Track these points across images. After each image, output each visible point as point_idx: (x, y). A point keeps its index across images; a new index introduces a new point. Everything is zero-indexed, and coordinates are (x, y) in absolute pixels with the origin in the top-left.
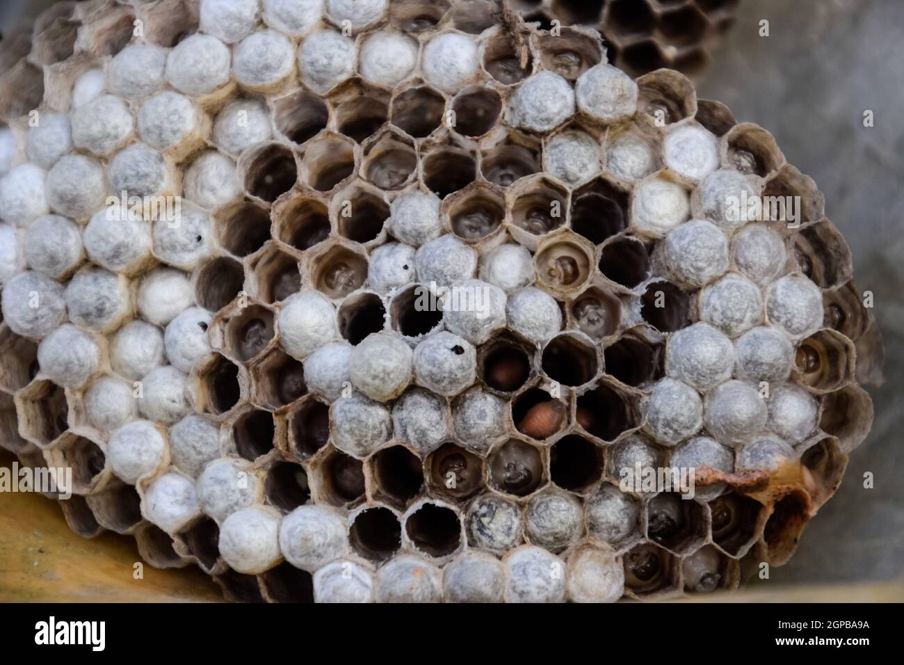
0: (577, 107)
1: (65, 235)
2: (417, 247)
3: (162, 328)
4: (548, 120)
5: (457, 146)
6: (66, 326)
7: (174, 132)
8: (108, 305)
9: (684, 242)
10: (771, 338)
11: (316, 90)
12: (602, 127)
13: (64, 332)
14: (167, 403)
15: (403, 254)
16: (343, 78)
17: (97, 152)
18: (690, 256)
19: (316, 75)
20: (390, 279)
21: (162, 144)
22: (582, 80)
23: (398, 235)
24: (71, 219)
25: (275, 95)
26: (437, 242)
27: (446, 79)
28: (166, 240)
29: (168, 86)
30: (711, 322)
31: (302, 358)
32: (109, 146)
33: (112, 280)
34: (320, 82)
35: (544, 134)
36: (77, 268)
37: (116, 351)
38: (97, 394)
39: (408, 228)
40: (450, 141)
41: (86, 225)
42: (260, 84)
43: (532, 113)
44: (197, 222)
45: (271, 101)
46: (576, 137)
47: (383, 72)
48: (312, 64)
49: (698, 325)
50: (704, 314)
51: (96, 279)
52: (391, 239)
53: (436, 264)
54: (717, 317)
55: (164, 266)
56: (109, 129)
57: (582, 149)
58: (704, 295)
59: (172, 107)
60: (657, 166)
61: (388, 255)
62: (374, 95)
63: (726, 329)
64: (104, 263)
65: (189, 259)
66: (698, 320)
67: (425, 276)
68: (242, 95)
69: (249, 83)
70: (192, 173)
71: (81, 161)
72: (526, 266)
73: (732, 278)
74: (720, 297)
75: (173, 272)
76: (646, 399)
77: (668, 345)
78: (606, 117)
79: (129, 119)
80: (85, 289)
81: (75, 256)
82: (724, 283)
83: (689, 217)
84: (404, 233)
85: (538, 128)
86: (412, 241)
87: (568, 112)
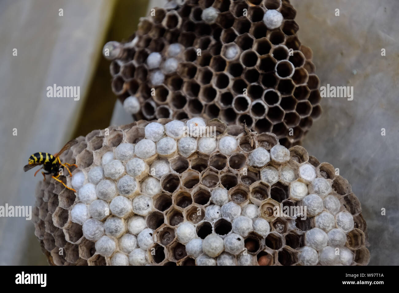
0: (271, 159)
1: (104, 206)
2: (221, 206)
3: (136, 236)
4: (262, 163)
5: (231, 172)
6: (105, 236)
7: (139, 171)
8: (119, 229)
9: (309, 201)
10: (339, 232)
11: (184, 155)
12: (279, 165)
13: (104, 238)
14: (140, 260)
15: (216, 208)
16: (193, 151)
17: (113, 178)
18: (312, 206)
19: (184, 151)
20: (213, 217)
21: (135, 175)
22: (272, 150)
23: (214, 202)
24: (105, 201)
25: (170, 158)
26: (228, 204)
27: (227, 151)
28: (137, 207)
29: (135, 156)
30: (319, 227)
31: (185, 244)
32: (117, 176)
33: (120, 220)
34: (186, 153)
35: (261, 168)
36: (108, 216)
37: (121, 244)
38: (115, 259)
39: (218, 200)
40: (229, 171)
41: (110, 202)
42: (166, 154)
43: (257, 161)
44: (147, 200)
45: (169, 160)
46: (270, 169)
47: (206, 149)
48: (183, 147)
49: (315, 228)
50: (317, 225)
51: (114, 220)
52: (212, 203)
53: (229, 211)
54: (321, 226)
55: (136, 215)
56: (117, 171)
57: (273, 172)
58: (316, 218)
59: (138, 163)
60: (297, 177)
61: (212, 209)
62: (203, 157)
63: (324, 230)
64: (117, 215)
65: (145, 212)
66: (314, 227)
67: (225, 215)
68: (159, 158)
69: (162, 154)
70: (144, 184)
71: (108, 182)
72: (257, 211)
73: (325, 213)
74: (322, 219)
75: (139, 217)
76: (300, 253)
77: (306, 235)
78: (281, 161)
79: (123, 167)
80: (111, 224)
81: (107, 213)
82: (322, 214)
83: (308, 194)
84: (216, 201)
85: (259, 166)
86: (219, 204)
87: (268, 160)
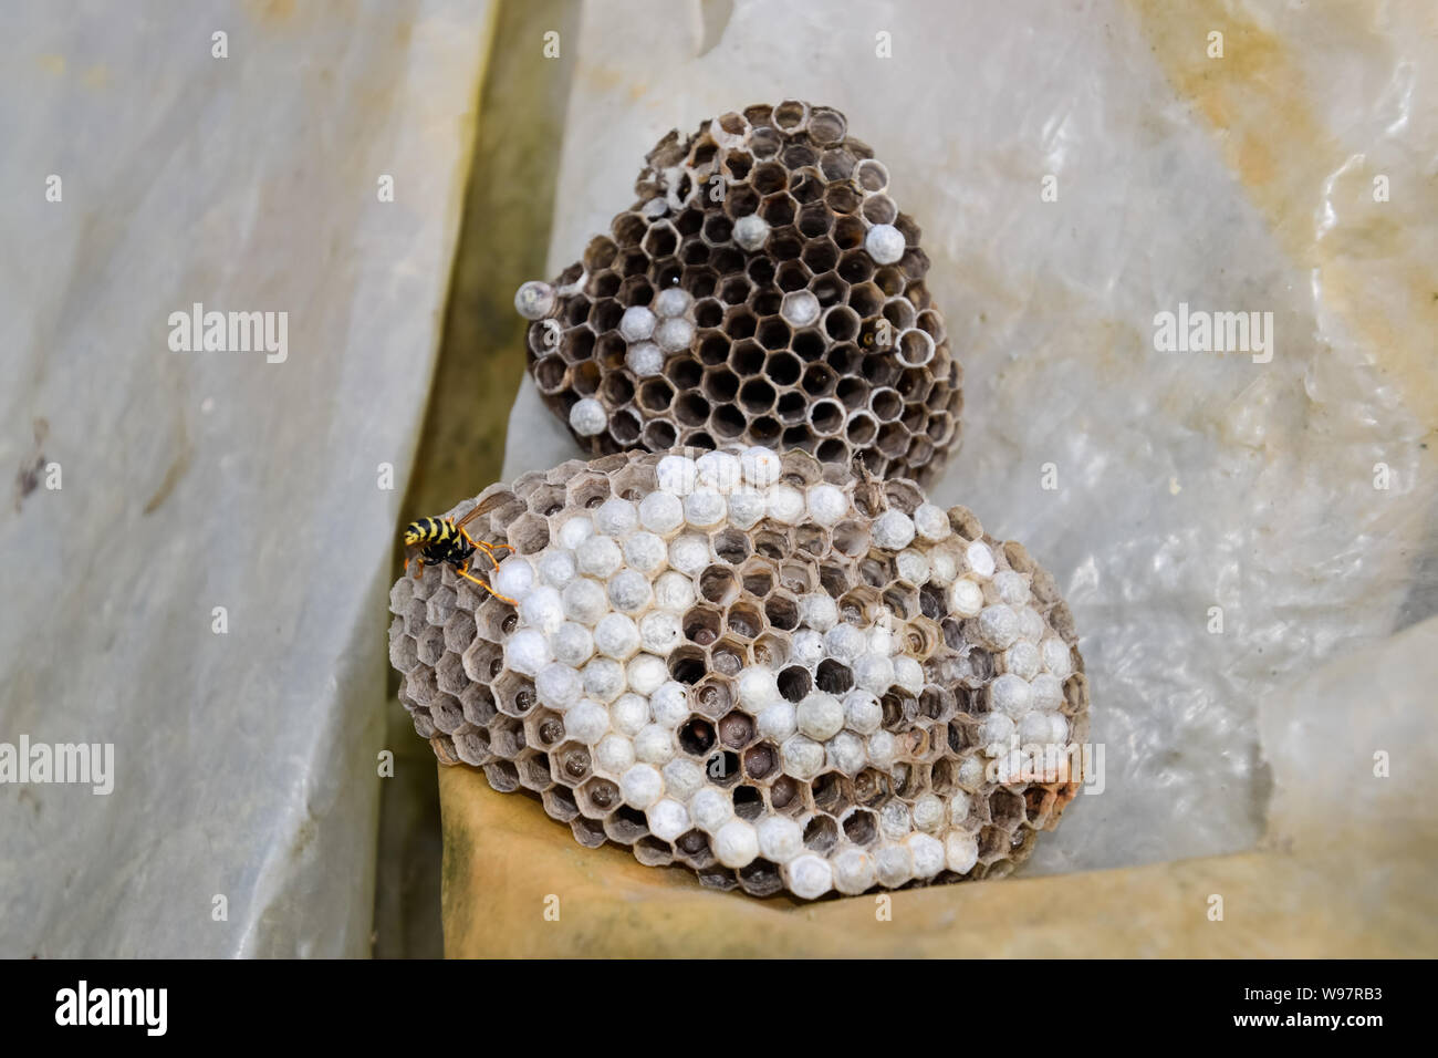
0: (917, 534)
1: (583, 636)
2: (823, 633)
3: (648, 698)
4: (902, 542)
5: (835, 561)
6: (585, 700)
7: (654, 560)
8: (615, 684)
9: (997, 621)
10: (1050, 681)
11: (739, 526)
12: (931, 545)
13: (585, 704)
14: (661, 751)
15: (814, 637)
16: (760, 518)
17: (602, 576)
19: (742, 517)
20: (810, 656)
21: (645, 568)
22: (917, 514)
23: (810, 625)
24: (585, 624)
25: (712, 530)
26: (839, 628)
27: (827, 516)
28: (651, 635)
29: (641, 528)
30: (1015, 672)
32: (609, 572)
33: (616, 665)
34: (744, 521)
35: (898, 552)
36: (590, 659)
37: (618, 716)
38: (608, 747)
39: (819, 619)
40: (831, 559)
41: (594, 627)
42: (705, 523)
43: (893, 537)
44: (670, 622)
45: (711, 534)
46: (913, 553)
47: (785, 513)
48: (740, 509)
49: (1008, 675)
50: (1010, 667)
51: (605, 666)
52: (804, 627)
53: (842, 643)
54: (1019, 669)
55: (643, 652)
56: (610, 560)
57: (919, 560)
58: (1008, 655)
59: (651, 543)
60: (961, 570)
61: (806, 638)
62: (775, 529)
63: (1023, 676)
64: (612, 655)
65: (667, 648)
66: (1004, 672)
67: (835, 652)
68: (687, 531)
69: (697, 523)
70: (659, 587)
71: (590, 582)
72: (893, 642)
73: (1023, 643)
74: (1020, 656)
75: (651, 657)
76: (982, 727)
77: (992, 689)
78: (936, 539)
79: (619, 551)
80: (602, 674)
81: (590, 652)
82: (1019, 646)
83: (985, 605)
84: (815, 623)
85: (896, 547)
86: (820, 628)
87: (912, 537)
